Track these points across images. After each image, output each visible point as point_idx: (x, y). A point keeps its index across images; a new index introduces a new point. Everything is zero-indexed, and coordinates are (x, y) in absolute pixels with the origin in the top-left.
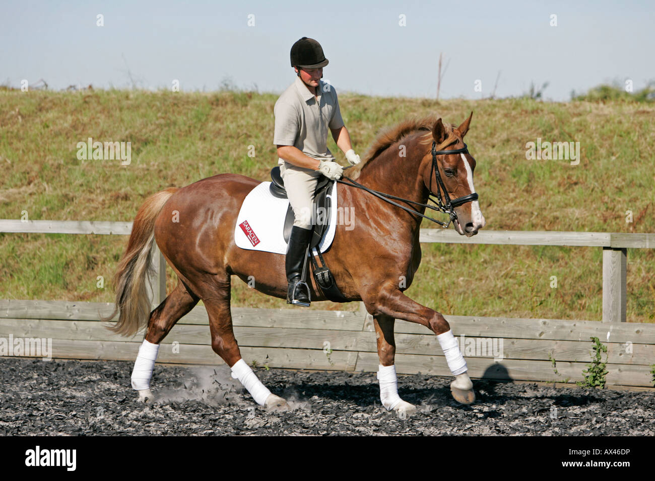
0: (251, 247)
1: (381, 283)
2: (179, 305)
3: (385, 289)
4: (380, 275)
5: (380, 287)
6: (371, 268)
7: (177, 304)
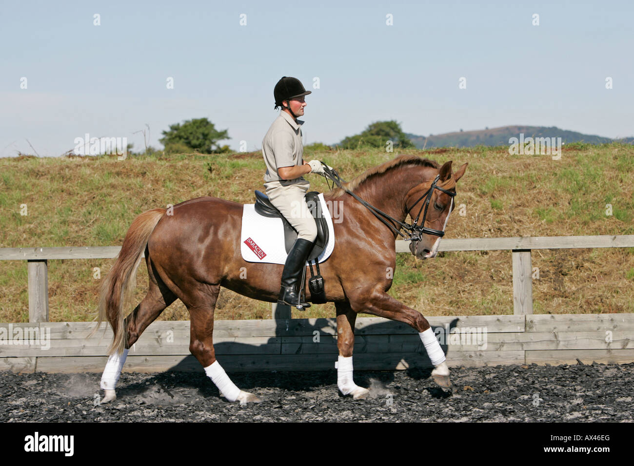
0: (258, 260)
1: (374, 286)
2: (151, 312)
3: (377, 291)
4: (373, 279)
5: (373, 289)
6: (365, 273)
7: (149, 311)
